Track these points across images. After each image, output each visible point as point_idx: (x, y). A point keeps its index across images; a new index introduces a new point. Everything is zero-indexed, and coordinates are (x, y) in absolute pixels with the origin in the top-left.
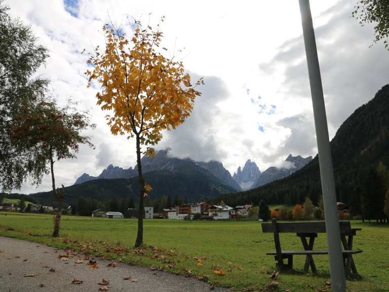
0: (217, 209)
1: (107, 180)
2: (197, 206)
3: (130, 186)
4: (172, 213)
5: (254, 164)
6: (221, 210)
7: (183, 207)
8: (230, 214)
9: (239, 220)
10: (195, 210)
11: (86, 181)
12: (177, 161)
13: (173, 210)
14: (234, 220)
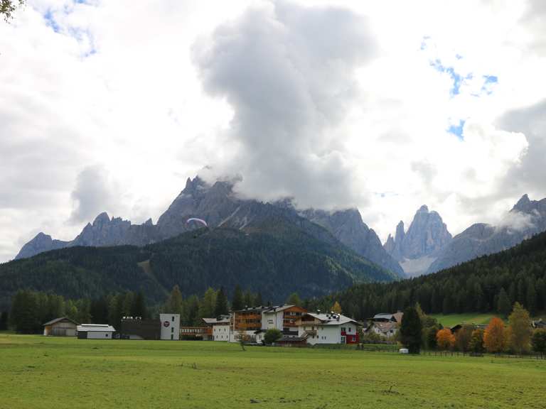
0: (316, 322)
1: (92, 250)
2: (275, 313)
3: (144, 264)
4: (222, 327)
5: (436, 216)
6: (323, 324)
7: (244, 314)
8: (343, 333)
9: (363, 348)
10: (271, 322)
11: (44, 250)
12: (255, 207)
13: (225, 320)
14: (350, 348)
